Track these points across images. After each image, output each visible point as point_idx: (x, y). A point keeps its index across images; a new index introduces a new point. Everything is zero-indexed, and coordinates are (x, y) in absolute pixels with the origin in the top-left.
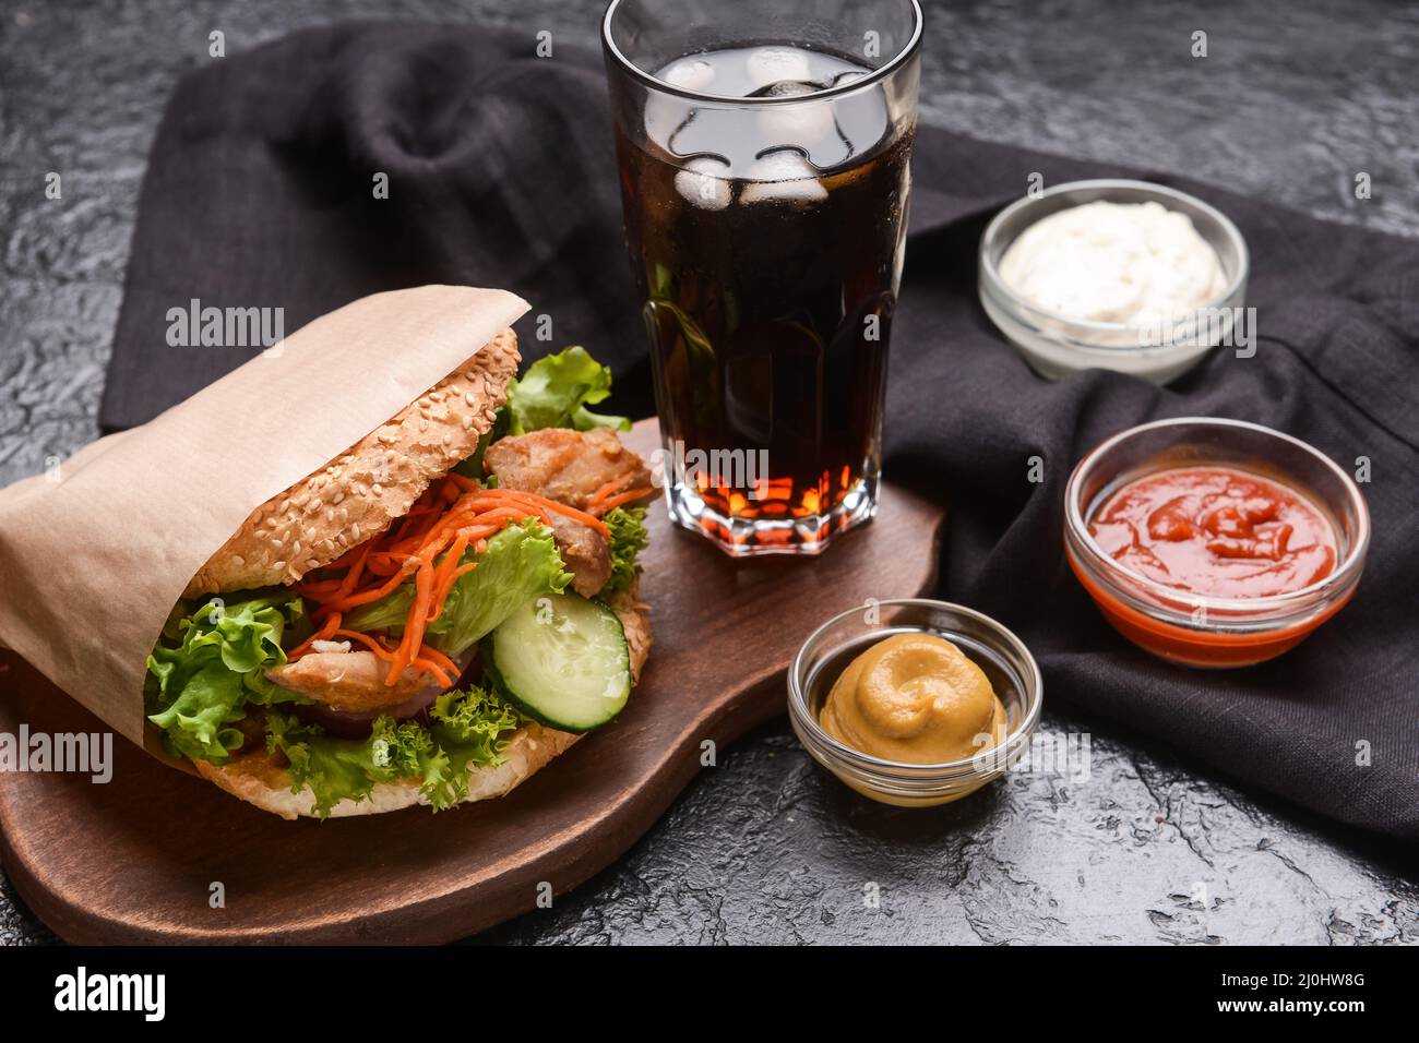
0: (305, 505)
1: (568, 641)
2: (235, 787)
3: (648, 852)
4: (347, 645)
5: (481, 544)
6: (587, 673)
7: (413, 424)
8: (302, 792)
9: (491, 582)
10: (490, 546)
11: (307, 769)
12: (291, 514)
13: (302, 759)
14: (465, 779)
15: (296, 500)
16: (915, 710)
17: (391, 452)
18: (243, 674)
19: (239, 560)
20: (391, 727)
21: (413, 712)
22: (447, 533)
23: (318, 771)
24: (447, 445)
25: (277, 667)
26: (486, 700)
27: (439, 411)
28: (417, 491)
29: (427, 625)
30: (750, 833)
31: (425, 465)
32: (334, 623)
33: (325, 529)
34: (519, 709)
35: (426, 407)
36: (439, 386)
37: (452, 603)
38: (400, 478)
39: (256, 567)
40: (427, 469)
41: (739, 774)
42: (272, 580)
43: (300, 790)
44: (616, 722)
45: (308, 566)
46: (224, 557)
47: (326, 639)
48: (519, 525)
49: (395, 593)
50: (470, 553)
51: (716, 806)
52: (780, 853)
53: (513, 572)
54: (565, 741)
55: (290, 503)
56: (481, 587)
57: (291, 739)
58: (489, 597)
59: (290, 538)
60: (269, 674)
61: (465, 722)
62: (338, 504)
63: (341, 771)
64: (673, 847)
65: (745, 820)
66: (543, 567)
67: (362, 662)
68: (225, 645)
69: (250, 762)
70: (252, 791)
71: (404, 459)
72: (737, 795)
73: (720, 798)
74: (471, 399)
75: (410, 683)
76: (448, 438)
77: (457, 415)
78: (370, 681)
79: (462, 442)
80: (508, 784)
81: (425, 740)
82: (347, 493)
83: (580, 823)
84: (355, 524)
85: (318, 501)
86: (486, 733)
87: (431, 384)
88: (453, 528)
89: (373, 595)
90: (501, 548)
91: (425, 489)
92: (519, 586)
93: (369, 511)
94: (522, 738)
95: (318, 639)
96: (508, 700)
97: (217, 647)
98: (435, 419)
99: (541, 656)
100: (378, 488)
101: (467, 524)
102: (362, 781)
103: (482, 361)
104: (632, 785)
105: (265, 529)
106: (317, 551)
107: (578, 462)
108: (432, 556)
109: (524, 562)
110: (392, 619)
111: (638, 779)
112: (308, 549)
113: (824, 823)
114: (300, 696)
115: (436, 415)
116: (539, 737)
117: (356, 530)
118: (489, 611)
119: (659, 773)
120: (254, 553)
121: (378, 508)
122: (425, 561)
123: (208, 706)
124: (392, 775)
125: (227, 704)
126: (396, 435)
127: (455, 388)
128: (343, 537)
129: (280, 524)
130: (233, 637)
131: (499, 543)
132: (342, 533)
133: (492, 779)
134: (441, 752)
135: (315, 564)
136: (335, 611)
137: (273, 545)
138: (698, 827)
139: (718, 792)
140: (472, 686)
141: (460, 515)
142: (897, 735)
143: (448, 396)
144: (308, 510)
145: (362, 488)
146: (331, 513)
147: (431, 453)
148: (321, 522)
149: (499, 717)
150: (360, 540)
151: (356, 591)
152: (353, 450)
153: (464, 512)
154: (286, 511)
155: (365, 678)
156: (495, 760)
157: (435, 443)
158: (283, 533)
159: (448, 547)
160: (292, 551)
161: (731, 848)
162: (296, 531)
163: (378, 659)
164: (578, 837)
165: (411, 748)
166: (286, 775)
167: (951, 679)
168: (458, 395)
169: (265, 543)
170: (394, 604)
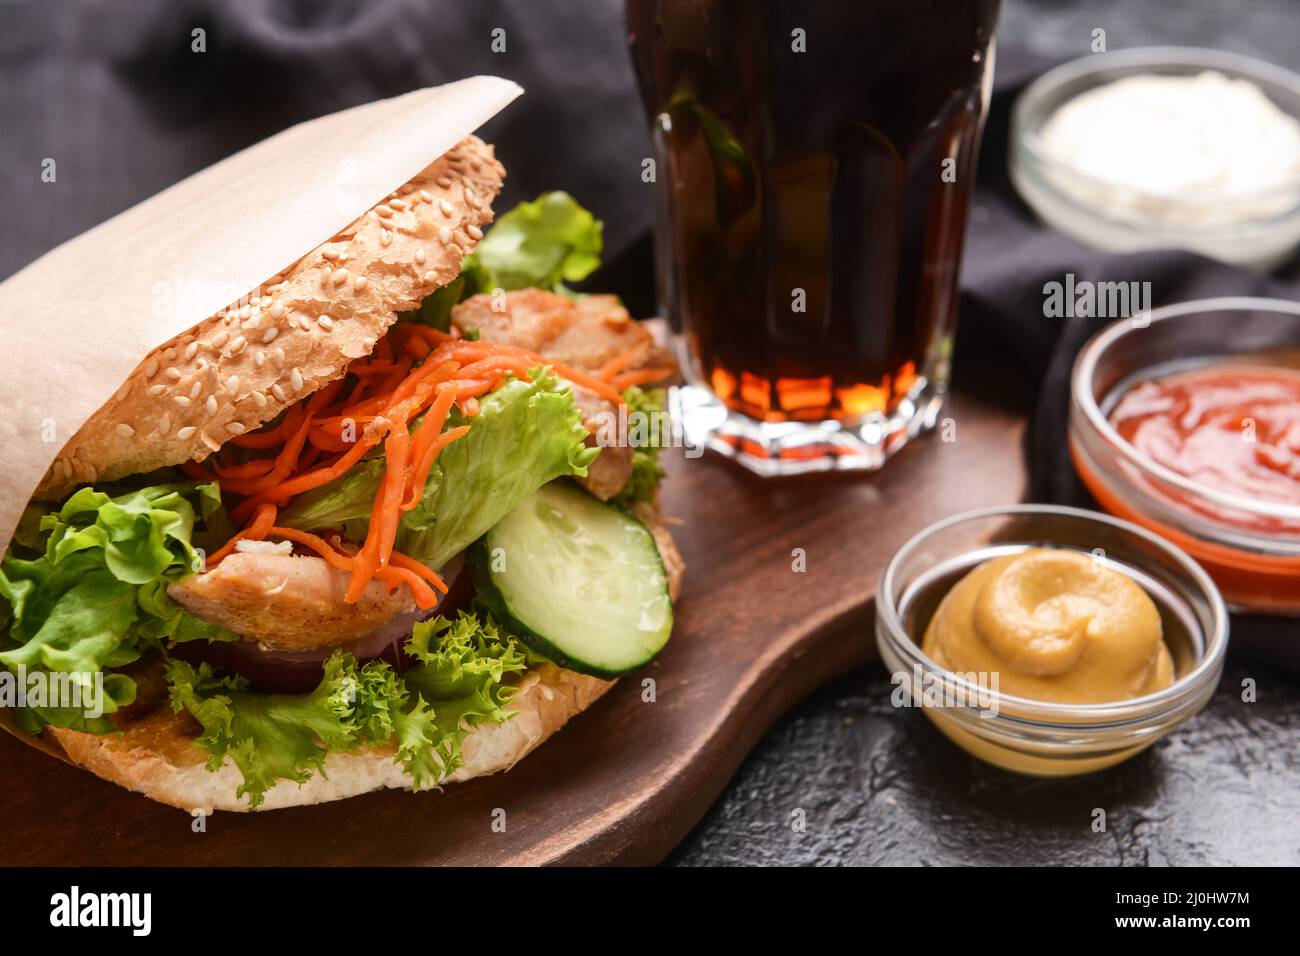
0: (221, 347)
1: (584, 554)
2: (122, 770)
3: (702, 851)
4: (287, 546)
5: (472, 404)
6: (615, 596)
7: (370, 240)
8: (222, 769)
9: (486, 459)
10: (484, 408)
11: (230, 735)
12: (202, 360)
13: (223, 722)
14: (458, 741)
15: (207, 342)
16: (1063, 636)
17: (341, 272)
18: (138, 587)
19: (126, 430)
20: (351, 667)
21: (380, 648)
22: (423, 389)
23: (245, 739)
24: (420, 264)
25: (186, 577)
26: (481, 631)
27: (407, 220)
28: (382, 324)
29: (402, 514)
30: (838, 821)
31: (391, 290)
32: (267, 516)
33: (251, 377)
34: (527, 643)
35: (387, 216)
36: (402, 193)
37: (434, 487)
38: (357, 307)
39: (152, 437)
40: (394, 297)
41: (810, 747)
42: (176, 456)
43: (220, 765)
44: (656, 664)
45: (228, 432)
46: (104, 427)
47: (256, 538)
48: (522, 378)
49: (351, 474)
50: (457, 417)
51: (786, 788)
52: (886, 843)
53: (515, 445)
54: (590, 690)
55: (199, 345)
56: (471, 469)
57: (203, 694)
58: (481, 485)
59: (201, 393)
60: (175, 589)
61: (455, 657)
62: (270, 342)
63: (278, 736)
64: (736, 843)
65: (830, 804)
66: (559, 437)
67: (309, 570)
68: (110, 547)
69: (143, 731)
70: (147, 775)
71: (361, 280)
72: (812, 773)
73: (789, 778)
74: (448, 207)
75: (375, 606)
76: (421, 254)
77: (432, 226)
78: (323, 598)
79: (440, 261)
80: (513, 752)
81: (398, 687)
82: (282, 328)
83: (616, 805)
84: (295, 370)
85: (241, 339)
86: (487, 675)
87: (391, 190)
88: (430, 384)
89: (322, 476)
90: (499, 410)
91: (392, 323)
92: (527, 464)
93: (314, 352)
94: (533, 685)
95: (246, 537)
96: (511, 632)
97: (99, 550)
98: (401, 231)
99: (551, 571)
100: (325, 320)
101: (450, 377)
102: (309, 748)
103: (456, 164)
104: (681, 753)
105: (163, 382)
106: (242, 408)
107: (573, 332)
108: (406, 416)
109: (532, 428)
110: (349, 511)
111: (687, 746)
112: (228, 406)
113: (938, 803)
114: (218, 626)
115: (401, 226)
116: (556, 684)
117: (298, 377)
118: (481, 503)
119: (715, 737)
120: (148, 418)
121: (328, 347)
122: (396, 423)
123: (86, 635)
124: (353, 738)
125: (114, 632)
126: (346, 251)
127: (425, 193)
128: (278, 389)
129: (186, 375)
130: (122, 535)
131: (496, 404)
132: (278, 382)
133: (491, 746)
134: (423, 703)
135: (239, 429)
136: (269, 501)
137: (176, 404)
138: (764, 815)
139: (785, 770)
140: (460, 612)
141: (439, 366)
142: (1040, 671)
143: (416, 204)
144: (226, 353)
145: (305, 320)
146: (260, 355)
147: (398, 275)
148: (246, 368)
149: (500, 654)
150: (303, 393)
151: (294, 475)
152: (284, 276)
153: (445, 362)
154: (194, 357)
155: (315, 592)
156: (498, 714)
157: (404, 261)
158: (190, 386)
159: (425, 408)
160: (205, 410)
161: (815, 842)
162: (210, 382)
163: (331, 567)
164: (617, 823)
165: (380, 697)
166: (197, 744)
167: (1104, 596)
168: (429, 202)
169: (164, 402)
170: (352, 488)
